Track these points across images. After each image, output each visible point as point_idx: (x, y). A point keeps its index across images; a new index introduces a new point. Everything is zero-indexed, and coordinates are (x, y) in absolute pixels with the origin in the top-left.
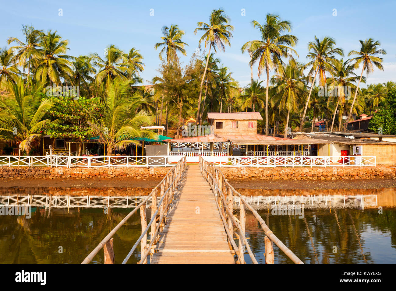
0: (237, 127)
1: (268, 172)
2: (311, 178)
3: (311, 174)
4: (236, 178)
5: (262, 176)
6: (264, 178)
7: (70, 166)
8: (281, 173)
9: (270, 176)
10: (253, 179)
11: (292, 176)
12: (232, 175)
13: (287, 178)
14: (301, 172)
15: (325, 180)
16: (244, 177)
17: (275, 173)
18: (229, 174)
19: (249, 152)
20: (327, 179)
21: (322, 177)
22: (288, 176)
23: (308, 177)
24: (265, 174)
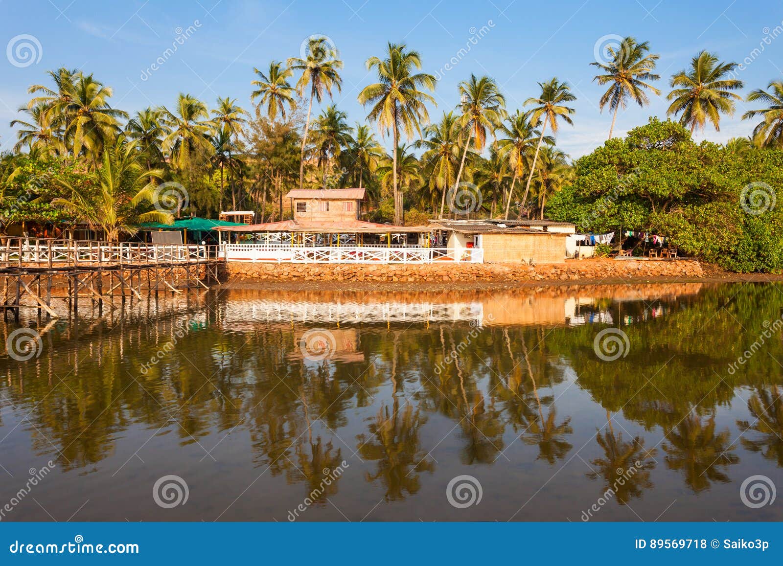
0: (328, 210)
1: (317, 270)
2: (379, 279)
3: (378, 273)
4: (270, 277)
5: (306, 275)
6: (310, 278)
8: (334, 271)
9: (319, 275)
10: (294, 279)
11: (351, 275)
12: (266, 274)
13: (342, 278)
14: (364, 270)
15: (399, 282)
16: (282, 276)
17: (327, 271)
18: (262, 272)
20: (402, 280)
21: (394, 277)
22: (344, 276)
23: (375, 278)
24: (311, 273)
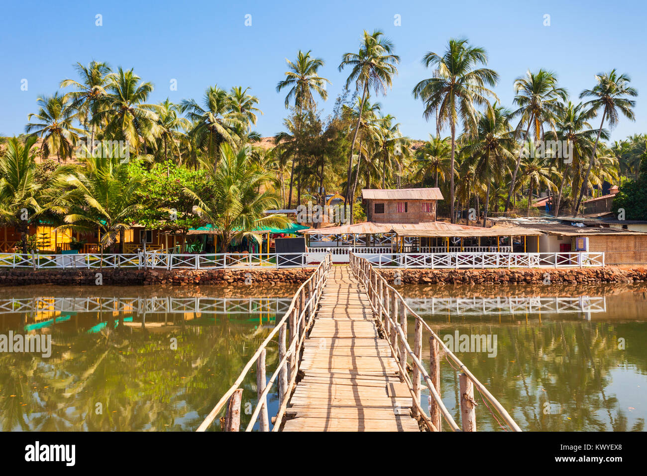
0: (406, 211)
5: (438, 281)
7: (172, 267)
8: (465, 276)
9: (450, 281)
17: (457, 276)
19: (423, 248)
22: (475, 281)
